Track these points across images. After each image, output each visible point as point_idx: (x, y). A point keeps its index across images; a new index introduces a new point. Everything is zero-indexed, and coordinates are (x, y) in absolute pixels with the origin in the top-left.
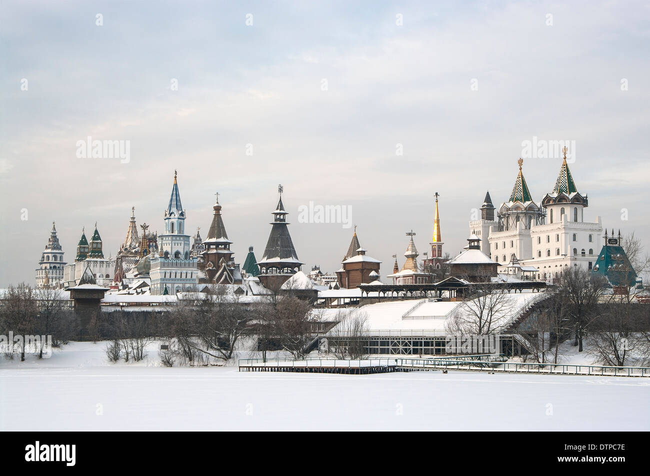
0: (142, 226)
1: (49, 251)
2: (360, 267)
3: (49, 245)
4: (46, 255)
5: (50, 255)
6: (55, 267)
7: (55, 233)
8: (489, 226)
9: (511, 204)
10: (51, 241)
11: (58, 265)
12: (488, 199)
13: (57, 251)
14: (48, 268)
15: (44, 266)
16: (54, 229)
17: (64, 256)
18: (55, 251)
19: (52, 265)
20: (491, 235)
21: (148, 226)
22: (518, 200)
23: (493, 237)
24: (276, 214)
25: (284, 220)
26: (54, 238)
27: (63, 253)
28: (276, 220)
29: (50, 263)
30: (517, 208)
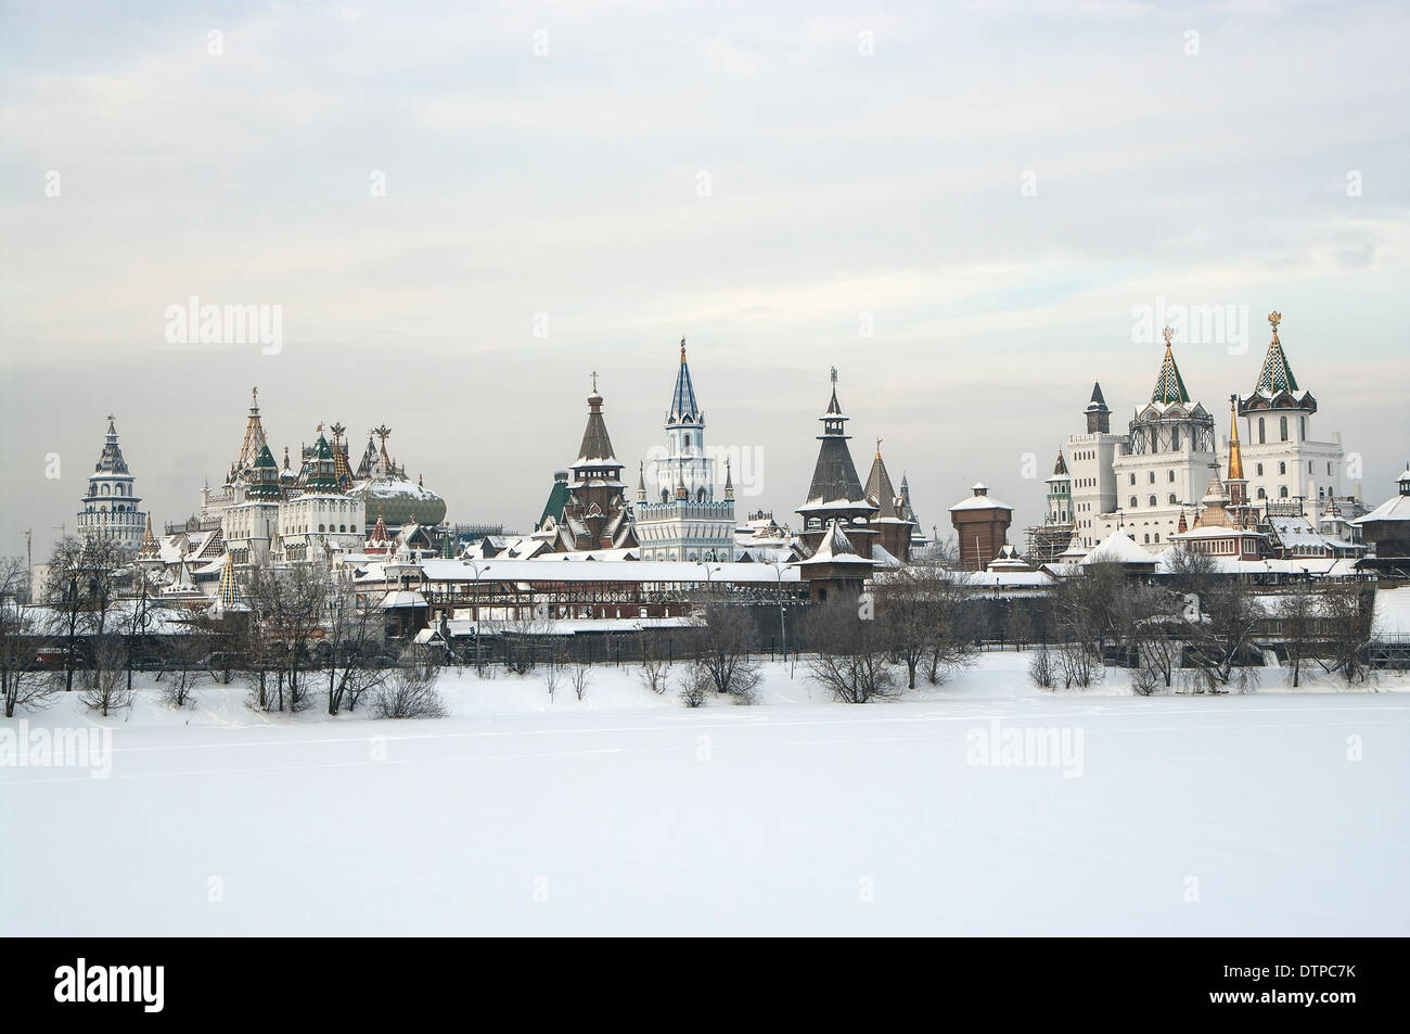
0: (333, 429)
1: (108, 474)
2: (990, 517)
3: (106, 462)
4: (99, 484)
5: (111, 483)
6: (121, 508)
7: (114, 438)
8: (1113, 445)
9: (1161, 407)
10: (108, 455)
11: (127, 505)
12: (1097, 394)
13: (123, 476)
14: (110, 509)
15: (98, 506)
16: (112, 429)
17: (133, 484)
18: (119, 475)
19: (117, 504)
20: (1118, 459)
21: (343, 429)
22: (1172, 399)
23: (1124, 462)
24: (827, 420)
25: (841, 432)
26: (113, 449)
27: (131, 480)
28: (828, 430)
29: (113, 499)
30: (1174, 413)
